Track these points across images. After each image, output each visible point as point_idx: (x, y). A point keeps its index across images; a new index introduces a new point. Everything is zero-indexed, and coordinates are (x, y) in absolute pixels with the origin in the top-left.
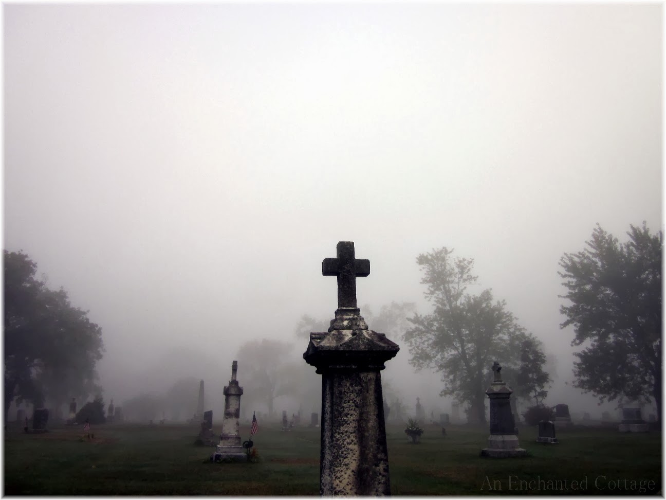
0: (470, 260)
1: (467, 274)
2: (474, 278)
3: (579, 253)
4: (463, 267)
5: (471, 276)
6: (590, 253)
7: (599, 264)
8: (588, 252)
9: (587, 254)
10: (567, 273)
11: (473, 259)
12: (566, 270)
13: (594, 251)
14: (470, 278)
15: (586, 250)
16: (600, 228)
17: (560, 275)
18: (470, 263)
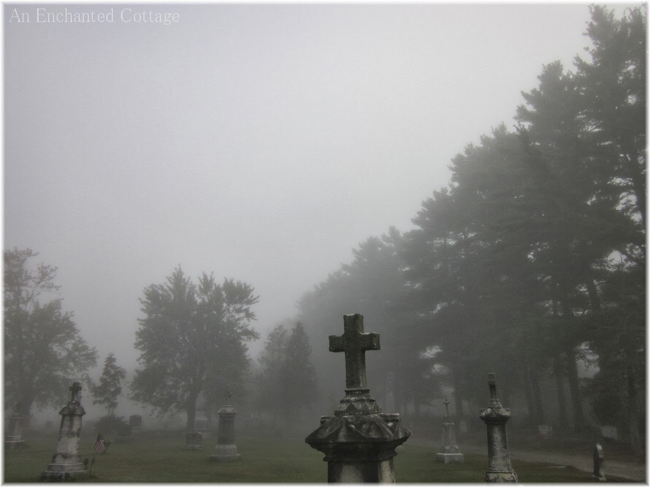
0: (54, 268)
1: (47, 281)
2: (57, 287)
3: (160, 285)
4: (45, 273)
5: (53, 284)
6: (169, 287)
7: (172, 298)
8: (167, 286)
9: (165, 287)
10: (147, 301)
11: (57, 268)
12: (146, 298)
13: (171, 285)
14: (51, 286)
15: (165, 284)
16: (180, 269)
17: (139, 301)
18: (52, 270)
